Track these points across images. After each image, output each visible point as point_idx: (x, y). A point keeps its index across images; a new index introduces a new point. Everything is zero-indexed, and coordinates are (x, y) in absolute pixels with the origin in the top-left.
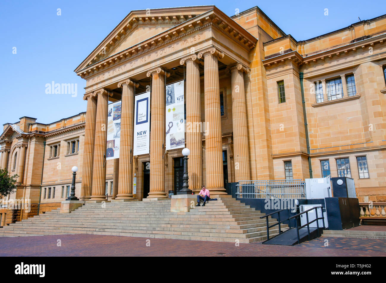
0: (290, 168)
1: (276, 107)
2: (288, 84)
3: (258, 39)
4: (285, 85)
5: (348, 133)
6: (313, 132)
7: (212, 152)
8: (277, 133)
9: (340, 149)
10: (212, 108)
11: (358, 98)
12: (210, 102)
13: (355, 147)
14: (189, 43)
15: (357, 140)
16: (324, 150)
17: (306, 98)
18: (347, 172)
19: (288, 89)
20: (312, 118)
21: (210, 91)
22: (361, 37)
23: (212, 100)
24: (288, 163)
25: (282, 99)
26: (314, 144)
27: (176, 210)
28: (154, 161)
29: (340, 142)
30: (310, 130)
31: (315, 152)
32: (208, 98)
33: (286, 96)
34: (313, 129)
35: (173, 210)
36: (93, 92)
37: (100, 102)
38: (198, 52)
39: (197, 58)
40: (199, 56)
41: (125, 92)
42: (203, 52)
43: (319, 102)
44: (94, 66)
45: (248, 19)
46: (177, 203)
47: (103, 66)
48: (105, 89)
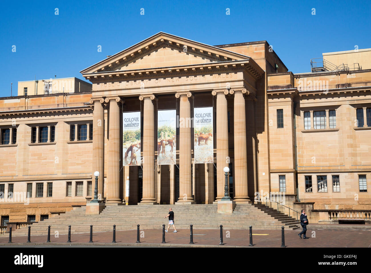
0: (284, 181)
1: (275, 131)
2: (287, 114)
3: (265, 71)
4: (284, 113)
5: (327, 156)
6: (301, 153)
7: (241, 170)
8: (275, 152)
9: (321, 168)
10: (242, 136)
11: (337, 131)
12: (241, 131)
13: (332, 168)
14: (221, 78)
15: (333, 163)
16: (308, 168)
17: (297, 125)
18: (324, 186)
19: (286, 117)
20: (301, 141)
21: (240, 122)
22: (345, 83)
23: (242, 130)
24: (282, 177)
25: (280, 124)
26: (301, 163)
27: (223, 211)
28: (185, 172)
29: (321, 163)
30: (299, 151)
31: (301, 169)
32: (239, 128)
33: (284, 123)
34: (301, 150)
35: (219, 211)
36: (104, 98)
37: (114, 108)
38: (231, 88)
39: (229, 93)
40: (231, 92)
41: (148, 106)
42: (235, 90)
43: (306, 128)
44: (110, 74)
45: (256, 49)
46: (223, 207)
47: (121, 75)
48: (120, 97)
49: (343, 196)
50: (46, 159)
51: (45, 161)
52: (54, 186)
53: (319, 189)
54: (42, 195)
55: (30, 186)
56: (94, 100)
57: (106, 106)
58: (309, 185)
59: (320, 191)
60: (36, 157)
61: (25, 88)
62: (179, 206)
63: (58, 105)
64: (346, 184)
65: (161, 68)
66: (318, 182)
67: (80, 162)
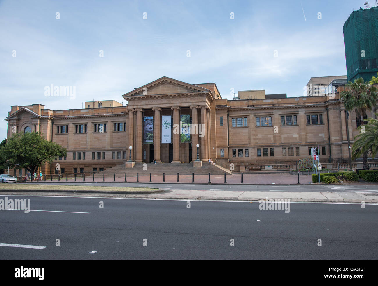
0: (223, 152)
1: (219, 127)
4: (224, 119)
5: (243, 140)
9: (240, 145)
11: (248, 127)
13: (245, 145)
14: (195, 100)
15: (246, 143)
16: (234, 146)
17: (229, 124)
18: (241, 154)
19: (224, 121)
20: (230, 132)
22: (251, 105)
24: (222, 150)
25: (222, 124)
26: (231, 143)
27: (196, 166)
29: (240, 143)
31: (231, 146)
33: (224, 124)
35: (194, 166)
36: (134, 109)
37: (139, 115)
38: (199, 105)
39: (199, 108)
40: (200, 107)
41: (157, 114)
42: (202, 106)
43: (233, 126)
44: (138, 97)
45: (210, 87)
46: (196, 164)
47: (143, 98)
48: (142, 109)
49: (250, 158)
50: (102, 140)
51: (101, 141)
52: (106, 154)
53: (239, 155)
54: (100, 158)
55: (94, 153)
56: (129, 110)
57: (135, 113)
58: (234, 153)
59: (239, 156)
60: (97, 139)
61: (88, 105)
62: (173, 164)
63: (108, 113)
64: (252, 153)
65: (164, 94)
66: (239, 152)
67: (119, 142)
